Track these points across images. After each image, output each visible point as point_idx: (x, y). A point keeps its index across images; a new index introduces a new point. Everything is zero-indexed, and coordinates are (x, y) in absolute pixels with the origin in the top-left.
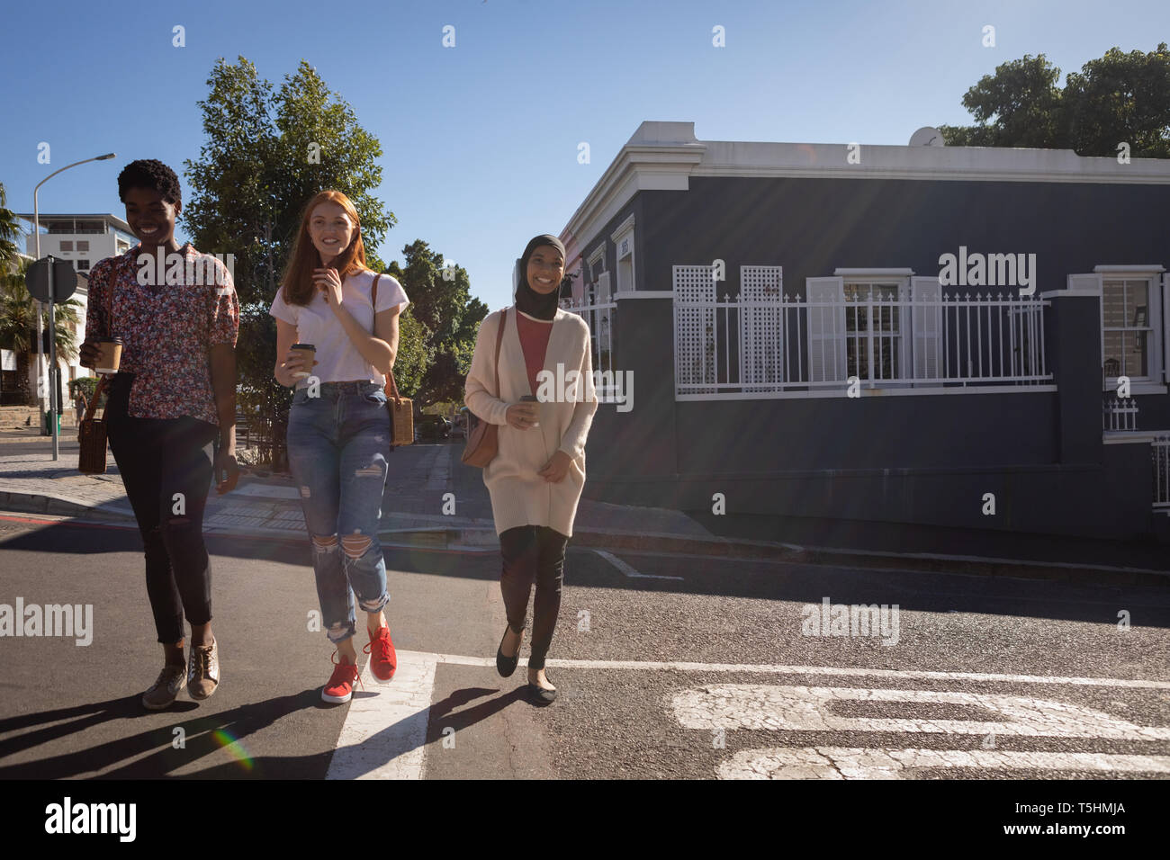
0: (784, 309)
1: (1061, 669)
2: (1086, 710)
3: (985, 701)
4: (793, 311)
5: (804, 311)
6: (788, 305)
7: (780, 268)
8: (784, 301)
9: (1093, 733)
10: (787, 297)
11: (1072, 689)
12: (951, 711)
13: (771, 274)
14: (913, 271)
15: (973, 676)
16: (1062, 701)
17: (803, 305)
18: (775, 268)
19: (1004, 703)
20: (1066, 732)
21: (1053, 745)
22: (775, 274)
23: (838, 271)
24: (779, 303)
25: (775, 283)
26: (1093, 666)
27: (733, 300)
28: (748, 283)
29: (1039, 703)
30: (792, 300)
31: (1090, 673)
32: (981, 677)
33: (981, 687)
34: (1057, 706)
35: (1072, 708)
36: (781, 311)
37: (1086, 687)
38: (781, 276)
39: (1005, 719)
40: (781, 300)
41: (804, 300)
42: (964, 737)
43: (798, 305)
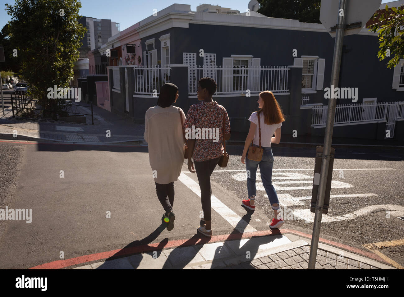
0: (216, 70)
1: (295, 167)
2: (301, 174)
3: (284, 174)
4: (218, 71)
5: (222, 71)
6: (217, 69)
7: (215, 54)
8: (216, 68)
9: (303, 178)
10: (217, 66)
11: (298, 171)
12: (279, 176)
13: (213, 56)
14: (253, 56)
15: (281, 170)
16: (297, 173)
17: (222, 69)
18: (214, 54)
19: (288, 174)
20: (298, 178)
21: (297, 180)
22: (214, 56)
23: (232, 56)
24: (215, 69)
25: (214, 59)
26: (301, 167)
27: (202, 67)
28: (206, 60)
29: (293, 174)
30: (218, 67)
31: (301, 168)
32: (282, 170)
33: (283, 171)
34: (296, 174)
35: (299, 174)
36: (215, 70)
37: (300, 170)
38: (215, 57)
39: (288, 176)
40: (215, 67)
41: (222, 67)
42: (283, 180)
43: (220, 69)
